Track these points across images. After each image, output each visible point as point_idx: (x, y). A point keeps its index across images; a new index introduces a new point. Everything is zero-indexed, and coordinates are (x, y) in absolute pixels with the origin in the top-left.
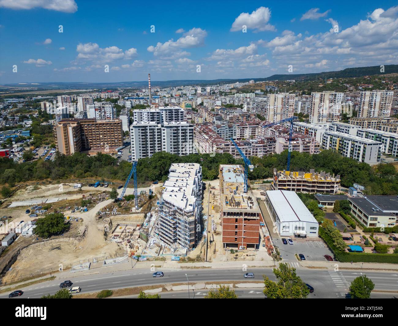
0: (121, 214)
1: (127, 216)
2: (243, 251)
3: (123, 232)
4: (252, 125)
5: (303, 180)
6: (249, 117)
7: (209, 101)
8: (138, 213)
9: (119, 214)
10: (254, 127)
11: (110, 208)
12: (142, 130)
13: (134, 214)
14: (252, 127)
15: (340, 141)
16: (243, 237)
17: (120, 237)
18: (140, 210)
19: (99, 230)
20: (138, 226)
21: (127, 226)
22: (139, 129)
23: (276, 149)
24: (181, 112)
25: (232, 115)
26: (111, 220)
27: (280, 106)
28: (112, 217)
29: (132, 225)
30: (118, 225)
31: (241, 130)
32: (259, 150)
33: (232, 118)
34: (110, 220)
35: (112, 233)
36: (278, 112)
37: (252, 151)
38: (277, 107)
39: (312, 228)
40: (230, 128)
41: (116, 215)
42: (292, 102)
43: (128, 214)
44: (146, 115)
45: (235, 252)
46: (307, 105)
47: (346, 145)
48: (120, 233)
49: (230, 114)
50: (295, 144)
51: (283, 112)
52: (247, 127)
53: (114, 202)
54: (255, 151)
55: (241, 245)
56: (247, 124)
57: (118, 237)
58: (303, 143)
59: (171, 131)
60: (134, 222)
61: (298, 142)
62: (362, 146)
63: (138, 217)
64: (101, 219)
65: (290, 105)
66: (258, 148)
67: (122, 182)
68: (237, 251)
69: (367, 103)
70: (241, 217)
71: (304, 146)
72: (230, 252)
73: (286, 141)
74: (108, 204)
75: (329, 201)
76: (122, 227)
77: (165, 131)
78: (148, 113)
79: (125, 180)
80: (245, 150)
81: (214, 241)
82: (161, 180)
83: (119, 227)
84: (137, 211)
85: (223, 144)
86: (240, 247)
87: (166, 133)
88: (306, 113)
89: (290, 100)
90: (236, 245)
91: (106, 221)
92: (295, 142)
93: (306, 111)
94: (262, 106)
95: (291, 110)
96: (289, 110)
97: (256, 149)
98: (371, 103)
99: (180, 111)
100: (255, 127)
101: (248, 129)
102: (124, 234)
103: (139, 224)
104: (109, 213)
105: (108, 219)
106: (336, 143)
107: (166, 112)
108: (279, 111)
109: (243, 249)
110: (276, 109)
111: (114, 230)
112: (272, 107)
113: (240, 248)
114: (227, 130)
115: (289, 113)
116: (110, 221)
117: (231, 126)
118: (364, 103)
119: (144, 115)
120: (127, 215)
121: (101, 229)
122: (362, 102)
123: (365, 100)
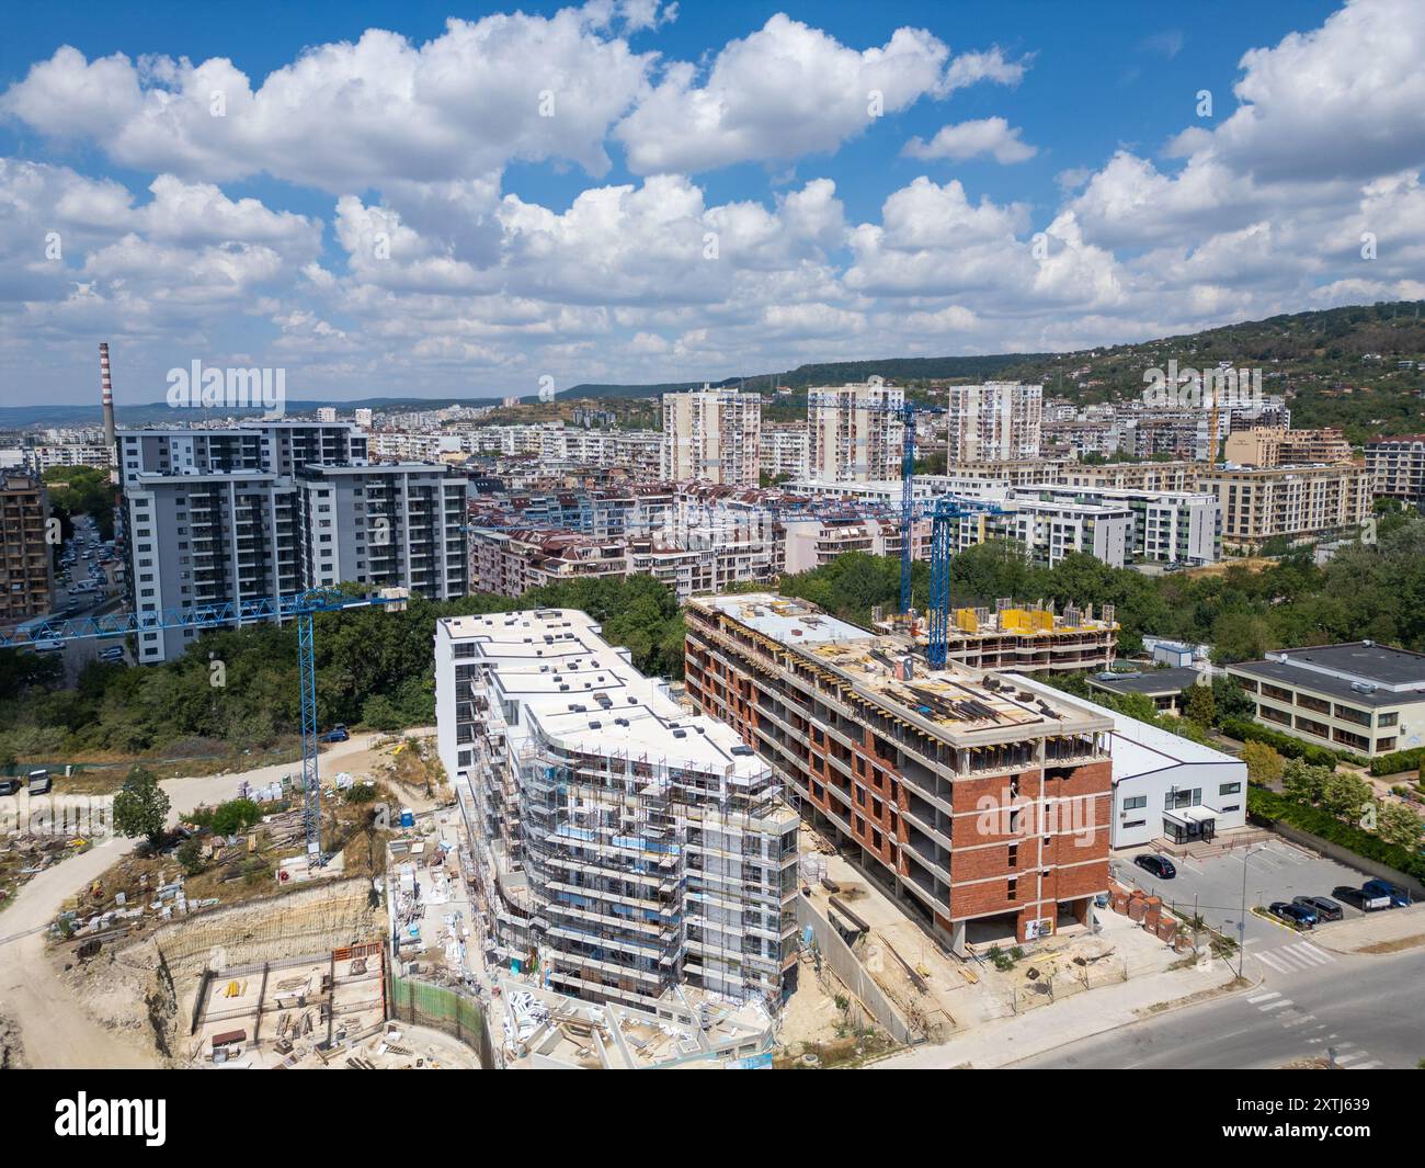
0: (222, 908)
1: (258, 912)
2: (1045, 943)
3: (261, 1010)
4: (648, 494)
5: (1005, 635)
6: (605, 478)
7: (403, 440)
8: (334, 880)
9: (211, 910)
10: (657, 501)
11: (131, 885)
12: (199, 502)
13: (306, 895)
14: (651, 502)
15: (988, 519)
16: (1041, 868)
17: (257, 1042)
18: (338, 861)
19: (111, 1025)
20: (339, 955)
21: (267, 970)
22: (180, 502)
23: (786, 563)
24: (355, 441)
25: (536, 476)
26: (161, 954)
27: (714, 434)
28: (166, 935)
29: (300, 959)
30: (209, 976)
31: (609, 515)
32: (739, 566)
33: (534, 486)
34: (155, 955)
35: (194, 1030)
36: (708, 457)
37: (714, 570)
38: (705, 440)
39: (1226, 789)
40: (566, 507)
41: (194, 915)
42: (752, 423)
43: (266, 900)
44: (188, 450)
45: (1010, 958)
46: (780, 440)
47: (1018, 530)
48: (252, 1021)
49: (527, 471)
50: (855, 536)
51: (725, 458)
52: (632, 504)
53: (143, 852)
54: (725, 568)
55: (1032, 912)
56: (631, 490)
57: (241, 1045)
58: (885, 529)
59: (358, 499)
60: (313, 940)
61: (863, 528)
62: (1078, 524)
63: (331, 906)
64: (94, 962)
65: (747, 434)
66: (737, 557)
67: (130, 757)
68: (1018, 954)
69: (973, 425)
70: (1031, 766)
71: (888, 541)
72: (990, 965)
73: (826, 525)
74: (105, 868)
75: (1157, 690)
76: (241, 981)
77: (331, 500)
78: (202, 439)
79: (146, 745)
80: (689, 567)
81: (866, 929)
82: (359, 720)
83: (219, 988)
84: (324, 873)
85: (596, 551)
86: (1030, 924)
87: (333, 508)
88: (778, 470)
89: (744, 416)
90: (1009, 924)
91: (130, 962)
92: (854, 531)
93: (779, 462)
94: (634, 445)
95: (751, 449)
96: (745, 450)
97: (731, 562)
98: (985, 424)
99: (350, 436)
100: (662, 501)
101: (636, 508)
102: (273, 1018)
103: (340, 946)
104: (136, 912)
105: (144, 950)
106: (974, 529)
107: (285, 442)
108: (713, 454)
109: (1043, 932)
110: (700, 444)
111: (198, 1012)
112: (684, 441)
113: (1029, 934)
114: (555, 514)
115: (745, 463)
116: (159, 962)
117: (572, 501)
118: (965, 424)
119: (181, 451)
120: (261, 907)
121: (121, 1017)
122: (960, 421)
123: (969, 414)
